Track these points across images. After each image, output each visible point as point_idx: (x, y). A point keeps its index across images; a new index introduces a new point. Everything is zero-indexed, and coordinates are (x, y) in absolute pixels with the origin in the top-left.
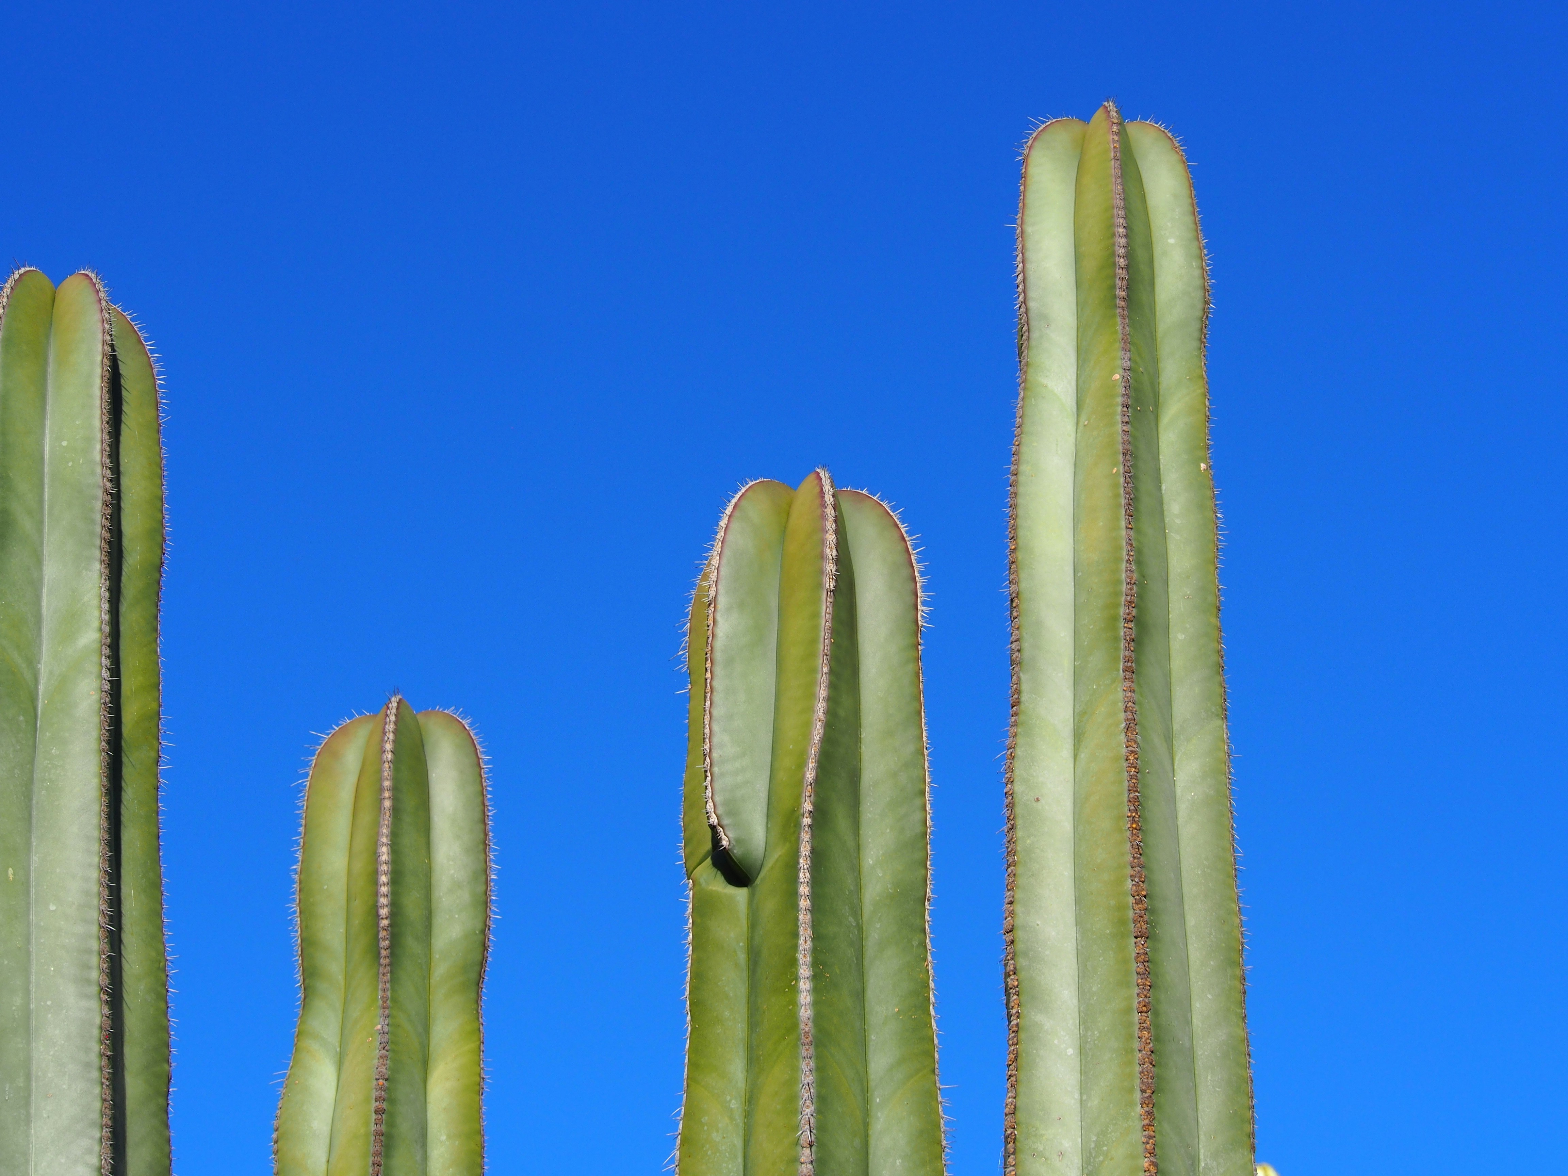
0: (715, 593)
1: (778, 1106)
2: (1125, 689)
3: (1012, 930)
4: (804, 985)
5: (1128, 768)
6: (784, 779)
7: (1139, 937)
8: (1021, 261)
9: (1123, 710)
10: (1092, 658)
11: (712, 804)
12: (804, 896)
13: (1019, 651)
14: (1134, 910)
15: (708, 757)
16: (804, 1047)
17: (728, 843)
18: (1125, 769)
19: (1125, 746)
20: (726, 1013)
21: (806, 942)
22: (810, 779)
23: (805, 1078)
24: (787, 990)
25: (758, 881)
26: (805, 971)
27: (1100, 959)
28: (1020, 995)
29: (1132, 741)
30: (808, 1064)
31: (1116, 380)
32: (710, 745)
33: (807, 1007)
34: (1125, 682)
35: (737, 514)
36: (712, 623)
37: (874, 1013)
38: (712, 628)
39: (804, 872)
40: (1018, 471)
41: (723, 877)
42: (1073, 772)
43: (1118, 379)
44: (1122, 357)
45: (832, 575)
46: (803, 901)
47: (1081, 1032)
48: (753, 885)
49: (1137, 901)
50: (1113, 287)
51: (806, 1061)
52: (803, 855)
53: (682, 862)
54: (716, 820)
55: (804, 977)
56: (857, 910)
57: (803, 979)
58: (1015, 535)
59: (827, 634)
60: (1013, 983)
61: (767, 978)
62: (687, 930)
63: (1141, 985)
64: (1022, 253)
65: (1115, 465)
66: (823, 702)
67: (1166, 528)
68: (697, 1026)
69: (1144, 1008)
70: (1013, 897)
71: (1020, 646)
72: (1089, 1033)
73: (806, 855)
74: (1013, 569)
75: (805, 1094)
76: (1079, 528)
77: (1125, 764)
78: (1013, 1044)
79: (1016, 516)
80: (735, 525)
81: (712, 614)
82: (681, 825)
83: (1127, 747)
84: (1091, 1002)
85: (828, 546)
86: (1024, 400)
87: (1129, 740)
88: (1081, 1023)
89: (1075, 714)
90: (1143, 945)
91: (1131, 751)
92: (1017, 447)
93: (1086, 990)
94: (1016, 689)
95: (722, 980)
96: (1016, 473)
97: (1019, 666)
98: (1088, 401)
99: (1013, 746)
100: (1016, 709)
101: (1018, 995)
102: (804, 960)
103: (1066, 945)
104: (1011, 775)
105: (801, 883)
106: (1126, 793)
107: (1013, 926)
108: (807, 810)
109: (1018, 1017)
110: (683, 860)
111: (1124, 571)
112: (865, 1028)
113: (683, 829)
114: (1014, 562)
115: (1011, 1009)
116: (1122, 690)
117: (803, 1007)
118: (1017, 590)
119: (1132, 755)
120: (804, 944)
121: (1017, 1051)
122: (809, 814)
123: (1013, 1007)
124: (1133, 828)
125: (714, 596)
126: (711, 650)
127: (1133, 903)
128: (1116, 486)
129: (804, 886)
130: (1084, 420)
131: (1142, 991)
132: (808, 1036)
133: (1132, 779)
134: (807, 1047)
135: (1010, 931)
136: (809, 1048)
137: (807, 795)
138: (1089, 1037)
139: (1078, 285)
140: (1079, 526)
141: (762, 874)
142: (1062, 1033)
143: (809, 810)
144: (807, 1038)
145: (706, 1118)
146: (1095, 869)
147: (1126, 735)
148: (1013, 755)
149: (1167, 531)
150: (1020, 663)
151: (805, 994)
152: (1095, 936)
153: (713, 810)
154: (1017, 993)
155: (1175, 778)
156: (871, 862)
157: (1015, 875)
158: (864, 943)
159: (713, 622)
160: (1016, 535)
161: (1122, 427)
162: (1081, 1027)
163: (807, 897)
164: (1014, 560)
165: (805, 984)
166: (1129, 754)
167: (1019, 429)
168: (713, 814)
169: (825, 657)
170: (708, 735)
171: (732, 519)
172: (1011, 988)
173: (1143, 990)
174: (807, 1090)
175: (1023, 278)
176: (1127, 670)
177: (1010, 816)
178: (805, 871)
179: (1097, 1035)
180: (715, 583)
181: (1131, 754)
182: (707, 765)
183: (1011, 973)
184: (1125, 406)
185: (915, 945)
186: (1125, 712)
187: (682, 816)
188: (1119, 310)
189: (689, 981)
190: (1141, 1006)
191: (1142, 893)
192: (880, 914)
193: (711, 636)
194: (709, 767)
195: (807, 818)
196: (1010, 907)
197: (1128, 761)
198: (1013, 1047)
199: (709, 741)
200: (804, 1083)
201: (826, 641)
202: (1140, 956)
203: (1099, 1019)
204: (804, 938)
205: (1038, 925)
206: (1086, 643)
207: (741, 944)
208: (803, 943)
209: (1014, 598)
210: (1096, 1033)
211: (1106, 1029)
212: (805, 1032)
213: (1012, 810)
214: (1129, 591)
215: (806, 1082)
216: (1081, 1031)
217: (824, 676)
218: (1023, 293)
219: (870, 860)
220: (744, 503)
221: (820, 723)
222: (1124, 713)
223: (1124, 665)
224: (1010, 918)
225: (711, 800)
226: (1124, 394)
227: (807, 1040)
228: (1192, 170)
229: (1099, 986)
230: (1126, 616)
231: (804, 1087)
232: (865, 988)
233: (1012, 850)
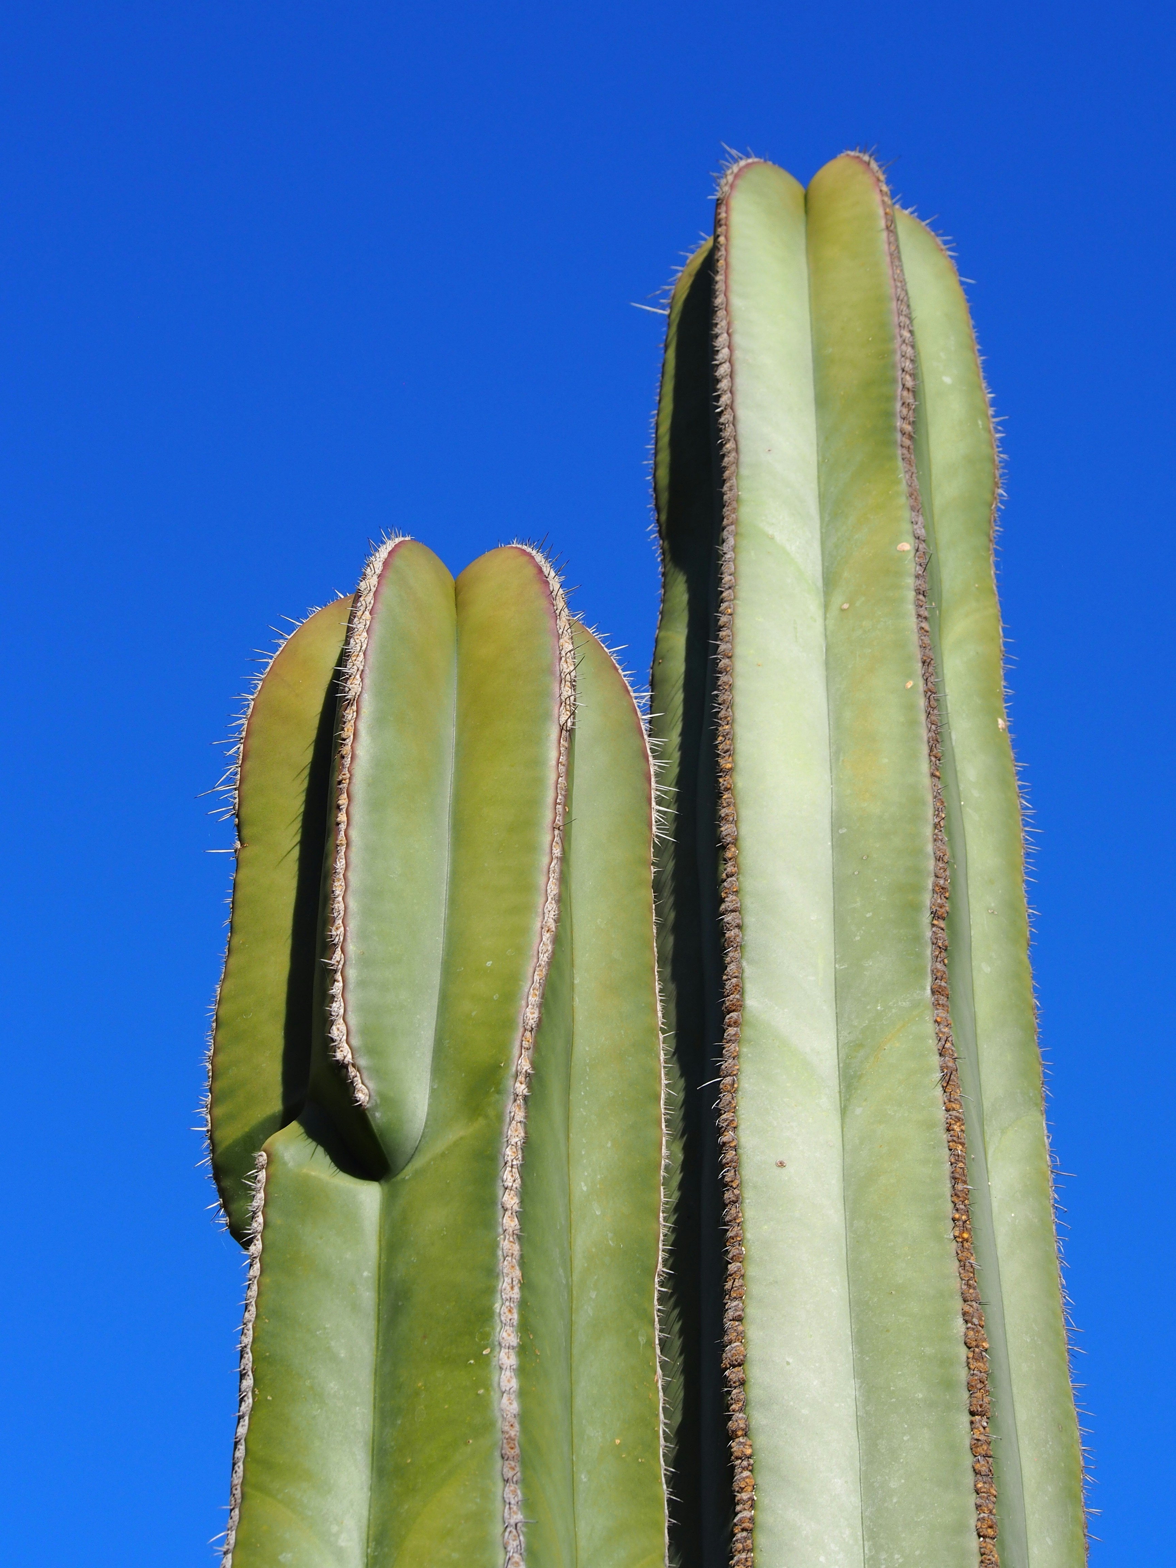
0: (360, 689)
1: (453, 1554)
2: (939, 1020)
3: (743, 1364)
4: (506, 1358)
5: (951, 1144)
6: (474, 1014)
7: (977, 1415)
8: (727, 344)
9: (937, 1052)
10: (871, 964)
11: (343, 1028)
12: (510, 1212)
13: (739, 926)
14: (969, 1368)
15: (339, 949)
16: (506, 1463)
17: (367, 1098)
18: (946, 1145)
19: (944, 1108)
20: (332, 1385)
21: (512, 1288)
22: (532, 1021)
23: (510, 1514)
24: (472, 1361)
25: (407, 1173)
26: (509, 1335)
27: (905, 1438)
28: (755, 1472)
29: (956, 1102)
30: (514, 1492)
31: (904, 551)
32: (345, 930)
33: (513, 1397)
34: (937, 1009)
35: (390, 575)
36: (352, 737)
37: (586, 1437)
38: (352, 744)
39: (511, 1171)
40: (733, 652)
41: (328, 1157)
42: (840, 1133)
43: (908, 551)
44: (913, 520)
45: (569, 705)
46: (509, 1219)
47: (866, 1552)
48: (394, 1180)
49: (976, 1356)
50: (889, 415)
51: (510, 1486)
52: (512, 1143)
53: (205, 1129)
54: (350, 1056)
55: (507, 1345)
56: (568, 1263)
57: (505, 1348)
58: (732, 748)
59: (560, 797)
60: (744, 1450)
61: (425, 1337)
62: (250, 1234)
63: (984, 1492)
64: (728, 333)
65: (909, 676)
66: (553, 902)
67: (962, 799)
68: (269, 1398)
69: (989, 1530)
70: (743, 1310)
71: (742, 919)
72: (883, 1556)
73: (516, 1143)
74: (727, 800)
75: (511, 1542)
76: (841, 761)
77: (945, 1136)
78: (744, 1550)
79: (733, 721)
80: (388, 592)
81: (353, 722)
82: (206, 1067)
83: (947, 1110)
84: (886, 1505)
85: (563, 659)
86: (736, 550)
87: (952, 1100)
88: (866, 1537)
89: (840, 1045)
90: (984, 1428)
91: (956, 1117)
92: (730, 617)
93: (876, 1485)
94: (737, 985)
95: (325, 1328)
96: (730, 655)
97: (739, 951)
98: (846, 574)
99: (735, 1073)
100: (738, 1016)
101: (750, 1471)
102: (510, 1317)
103: (837, 1405)
104: (733, 1116)
105: (506, 1189)
106: (948, 1182)
107: (745, 1356)
108: (524, 1071)
109: (752, 1507)
110: (206, 1126)
111: (931, 839)
112: (573, 1459)
113: (210, 1074)
114: (729, 789)
115: (738, 1492)
116: (932, 1021)
117: (505, 1395)
118: (736, 834)
119: (958, 1124)
120: (510, 1290)
121: (753, 1562)
122: (526, 1077)
123: (742, 1489)
124: (963, 1238)
125: (358, 694)
126: (350, 778)
127: (968, 1358)
128: (911, 707)
129: (511, 1195)
130: (839, 600)
131: (985, 1501)
132: (513, 1446)
133: (958, 1161)
134: (513, 1464)
135: (740, 1365)
136: (515, 1466)
137: (524, 1045)
138: (883, 1562)
139: (822, 401)
140: (841, 758)
141: (418, 1163)
142: (832, 1546)
143: (526, 1071)
144: (512, 1448)
145: (289, 1555)
146: (894, 1292)
147: (945, 1092)
148: (736, 1086)
149: (962, 803)
150: (741, 946)
151: (508, 1373)
152: (894, 1400)
153: (345, 1037)
154: (750, 1468)
155: (989, 1183)
156: (585, 1189)
157: (743, 1276)
158: (573, 1318)
159: (354, 735)
160: (734, 748)
161: (918, 624)
162: (866, 1543)
163: (514, 1214)
164: (729, 786)
165: (508, 1358)
166: (953, 1122)
167: (730, 591)
168: (346, 1045)
169: (557, 832)
170: (342, 913)
171: (384, 581)
172: (737, 1458)
173: (987, 1501)
174: (515, 1536)
175: (730, 370)
176: (939, 992)
177: (732, 1181)
178: (514, 1170)
179: (900, 1561)
180: (359, 673)
181: (956, 1122)
182: (339, 962)
183: (740, 1433)
184: (922, 592)
185: (642, 1343)
186: (941, 1055)
187: (211, 1053)
188: (899, 451)
189: (253, 1319)
190: (986, 1526)
191: (984, 1344)
192: (596, 1277)
193: (350, 756)
194: (340, 966)
195: (521, 1083)
196: (739, 1325)
197: (952, 1132)
198: (744, 1554)
199: (343, 922)
200: (509, 1523)
201: (558, 806)
202: (982, 1445)
203: (903, 1535)
204: (510, 1280)
205: (788, 1363)
206: (858, 938)
207: (365, 1274)
208: (508, 1288)
209: (728, 844)
210: (897, 1556)
211: (917, 1553)
212: (510, 1437)
213: (735, 1171)
214: (942, 871)
215: (512, 1521)
216: (866, 1549)
217: (555, 861)
218: (728, 392)
219: (583, 1184)
220: (398, 561)
221: (548, 935)
222: (938, 1057)
223: (933, 983)
224: (738, 1344)
225: (342, 1021)
226: (920, 574)
227: (512, 1451)
228: (968, 290)
229: (903, 1481)
230: (938, 908)
231: (508, 1530)
232: (574, 1393)
233: (737, 1236)
